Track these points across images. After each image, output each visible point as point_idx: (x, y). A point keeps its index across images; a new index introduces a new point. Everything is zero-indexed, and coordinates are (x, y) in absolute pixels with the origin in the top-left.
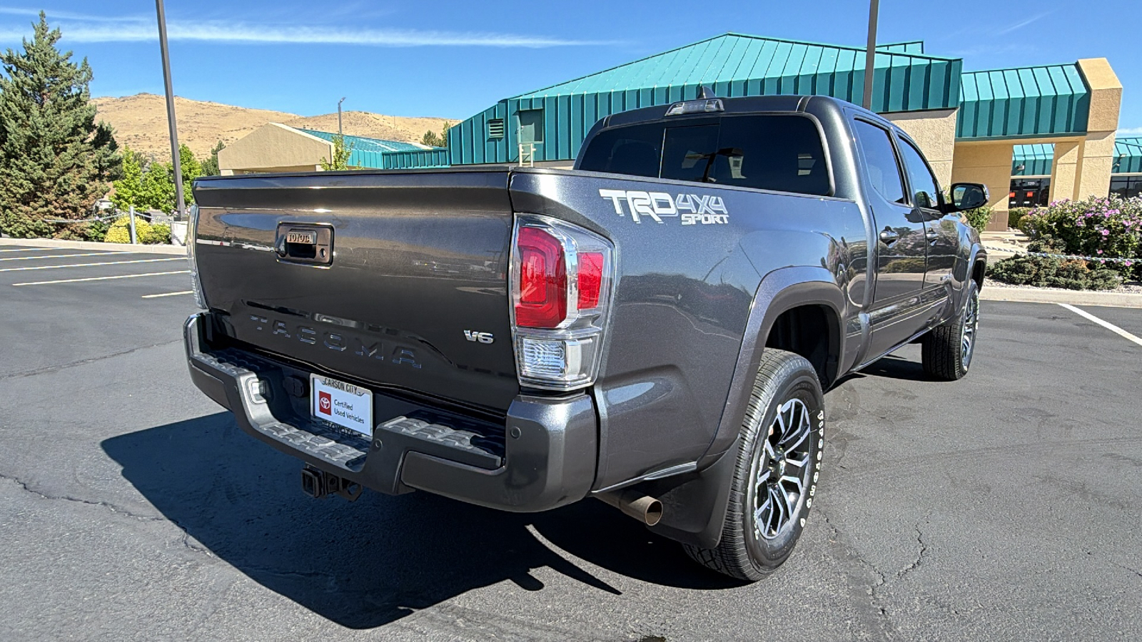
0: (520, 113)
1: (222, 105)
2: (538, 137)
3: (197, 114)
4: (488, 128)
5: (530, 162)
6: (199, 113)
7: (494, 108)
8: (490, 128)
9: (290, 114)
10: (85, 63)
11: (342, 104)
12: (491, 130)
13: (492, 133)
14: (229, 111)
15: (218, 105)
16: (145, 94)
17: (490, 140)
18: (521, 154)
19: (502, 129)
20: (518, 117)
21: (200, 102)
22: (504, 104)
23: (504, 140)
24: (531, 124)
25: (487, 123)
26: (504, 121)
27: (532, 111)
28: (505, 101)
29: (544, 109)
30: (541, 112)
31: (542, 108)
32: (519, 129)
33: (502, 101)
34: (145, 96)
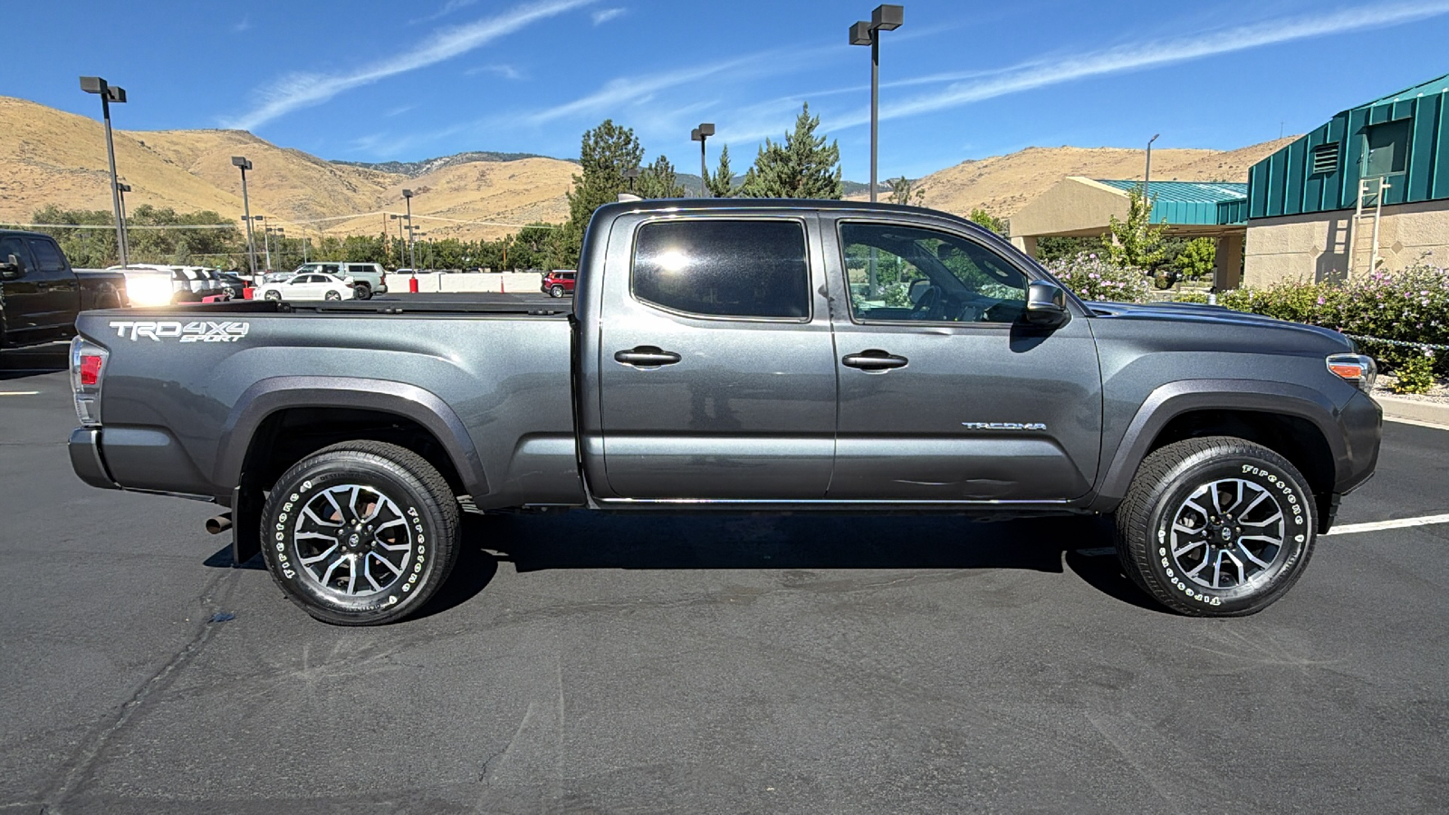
0: (1370, 131)
1: (1117, 150)
2: (1398, 165)
3: (1085, 164)
4: (1312, 160)
5: (1376, 206)
6: (1087, 162)
7: (1325, 128)
8: (1316, 158)
9: (1204, 150)
10: (835, 146)
11: (1152, 144)
12: (1317, 161)
13: (1317, 166)
14: (1124, 156)
15: (1111, 149)
16: (1031, 148)
17: (1313, 177)
18: (1361, 195)
19: (1335, 158)
20: (1365, 136)
21: (1090, 150)
22: (1344, 118)
23: (1337, 174)
24: (1389, 145)
25: (1311, 152)
26: (1340, 145)
27: (1391, 124)
28: (1345, 114)
29: (1414, 118)
30: (1408, 123)
31: (1410, 116)
32: (1365, 156)
33: (1340, 115)
34: (1032, 151)
